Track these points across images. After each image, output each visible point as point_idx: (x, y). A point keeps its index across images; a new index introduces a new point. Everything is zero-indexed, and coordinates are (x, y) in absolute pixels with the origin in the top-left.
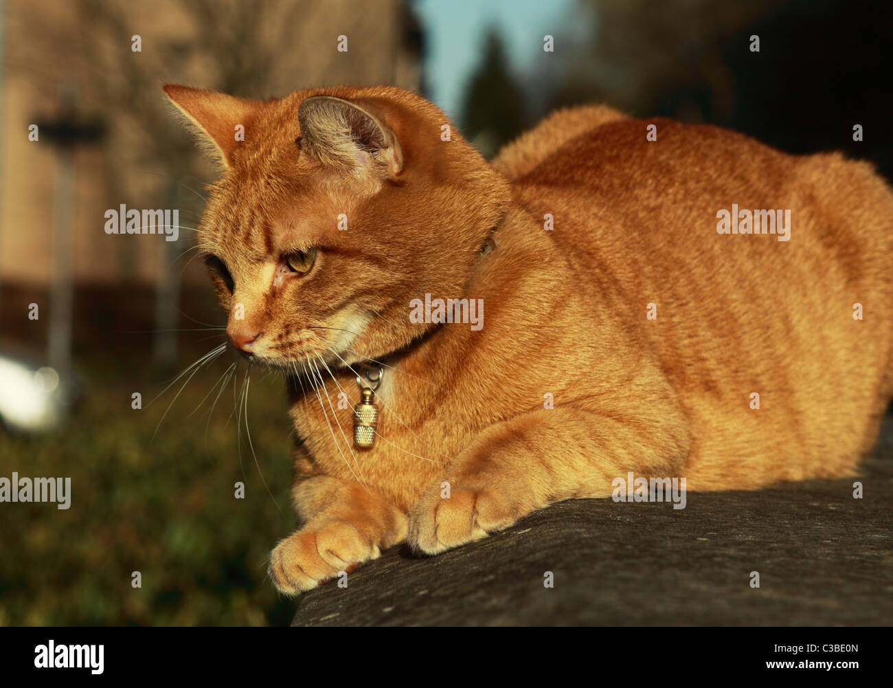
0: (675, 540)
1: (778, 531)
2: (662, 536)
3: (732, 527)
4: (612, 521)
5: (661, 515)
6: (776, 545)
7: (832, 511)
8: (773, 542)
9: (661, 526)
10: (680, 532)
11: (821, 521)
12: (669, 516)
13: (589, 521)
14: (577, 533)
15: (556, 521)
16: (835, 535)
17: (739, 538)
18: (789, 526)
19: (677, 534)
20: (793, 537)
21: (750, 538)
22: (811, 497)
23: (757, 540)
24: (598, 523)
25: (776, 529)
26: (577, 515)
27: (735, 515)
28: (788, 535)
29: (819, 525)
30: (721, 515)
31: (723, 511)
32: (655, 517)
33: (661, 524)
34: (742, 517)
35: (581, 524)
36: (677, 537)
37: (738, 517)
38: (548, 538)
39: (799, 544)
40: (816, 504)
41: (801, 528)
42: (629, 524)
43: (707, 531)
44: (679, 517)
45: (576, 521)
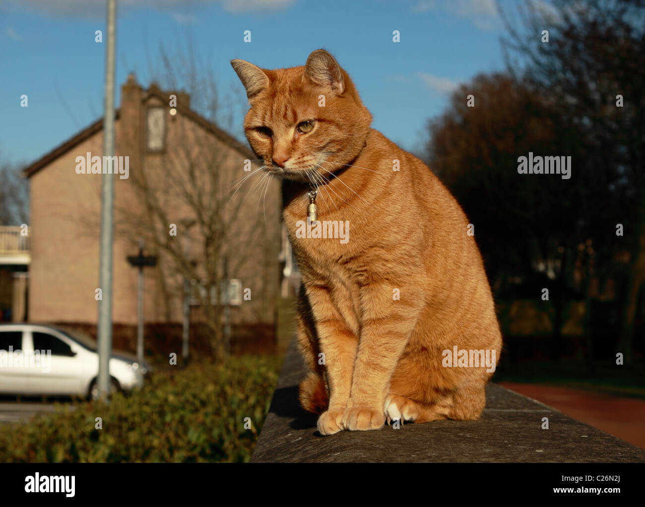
0: (402, 457)
1: (446, 450)
2: (396, 455)
3: (426, 449)
4: (375, 448)
5: (396, 443)
6: (445, 457)
7: (468, 438)
8: (443, 456)
9: (396, 450)
10: (404, 453)
11: (464, 443)
12: (399, 444)
13: (365, 449)
14: (360, 455)
15: (351, 449)
16: (470, 450)
17: (429, 454)
18: (450, 447)
19: (403, 454)
20: (452, 452)
21: (434, 454)
22: (459, 431)
23: (437, 455)
24: (369, 450)
25: (445, 449)
26: (360, 445)
27: (427, 442)
28: (450, 451)
29: (463, 446)
30: (421, 442)
31: (422, 440)
32: (393, 445)
33: (396, 449)
34: (431, 443)
35: (361, 450)
36: (403, 455)
37: (429, 443)
38: (348, 458)
39: (455, 456)
40: (462, 435)
41: (455, 448)
42: (382, 449)
43: (415, 451)
44: (404, 444)
45: (359, 449)
